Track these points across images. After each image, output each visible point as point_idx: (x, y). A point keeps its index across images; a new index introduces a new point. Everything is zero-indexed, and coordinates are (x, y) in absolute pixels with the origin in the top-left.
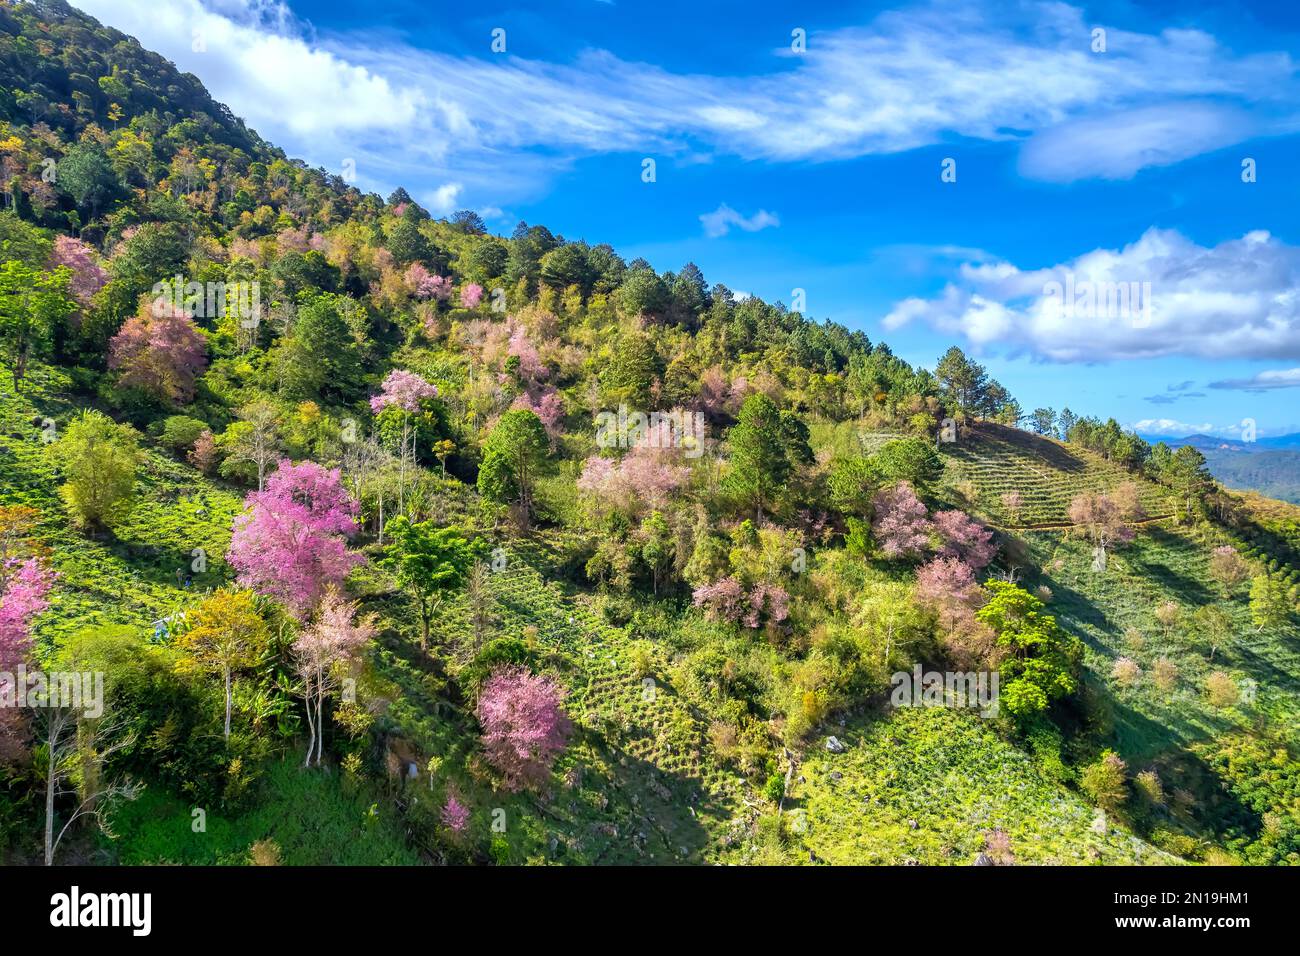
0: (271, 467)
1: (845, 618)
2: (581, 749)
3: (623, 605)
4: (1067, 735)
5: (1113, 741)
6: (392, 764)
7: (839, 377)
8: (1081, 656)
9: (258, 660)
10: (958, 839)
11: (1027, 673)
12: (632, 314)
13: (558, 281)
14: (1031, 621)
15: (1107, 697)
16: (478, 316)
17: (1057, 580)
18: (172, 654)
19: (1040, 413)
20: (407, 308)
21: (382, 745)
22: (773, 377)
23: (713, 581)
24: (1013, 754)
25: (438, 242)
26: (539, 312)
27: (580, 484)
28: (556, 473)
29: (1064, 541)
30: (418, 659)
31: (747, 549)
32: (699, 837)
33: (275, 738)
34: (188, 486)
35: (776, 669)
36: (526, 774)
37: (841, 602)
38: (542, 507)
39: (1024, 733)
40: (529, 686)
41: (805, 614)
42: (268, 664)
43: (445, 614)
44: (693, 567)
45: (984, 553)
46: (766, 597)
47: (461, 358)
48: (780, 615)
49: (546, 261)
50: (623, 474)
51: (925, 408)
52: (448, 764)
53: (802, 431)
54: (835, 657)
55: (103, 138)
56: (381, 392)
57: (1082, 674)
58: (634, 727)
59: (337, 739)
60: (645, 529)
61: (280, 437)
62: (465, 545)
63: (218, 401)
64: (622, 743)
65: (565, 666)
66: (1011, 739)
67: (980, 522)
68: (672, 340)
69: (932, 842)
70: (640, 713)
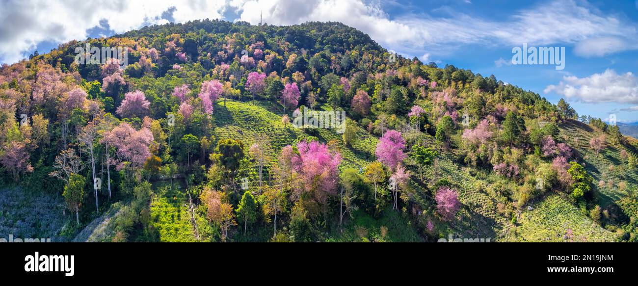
0: (385, 131)
1: (534, 173)
2: (463, 210)
3: (474, 170)
4: (588, 202)
5: (598, 203)
6: (414, 211)
7: (532, 106)
8: (592, 181)
9: (382, 181)
10: (560, 232)
11: (579, 186)
12: (476, 89)
13: (456, 80)
14: (580, 172)
15: (597, 191)
16: (435, 90)
17: (587, 161)
18: (364, 177)
19: (583, 116)
20: (417, 89)
21: (412, 206)
22: (515, 106)
23: (499, 164)
24: (575, 208)
25: (425, 71)
26: (452, 89)
27: (463, 136)
28: (456, 133)
29: (589, 150)
30: (421, 184)
31: (508, 155)
32: (494, 235)
33: (386, 201)
34: (367, 136)
35: (515, 188)
36: (448, 216)
37: (533, 169)
38: (452, 143)
39: (577, 202)
40: (449, 192)
41: (523, 173)
42: (385, 181)
43: (427, 172)
44: (493, 160)
45: (569, 155)
46: (513, 168)
47: (431, 102)
48: (517, 173)
49: (453, 75)
50: (474, 134)
51: (555, 115)
52: (428, 212)
53: (523, 122)
54: (531, 184)
55: (349, 53)
56: (411, 111)
57: (592, 186)
58: (477, 204)
59: (401, 203)
60: (480, 149)
61: (387, 124)
62: (432, 153)
63: (373, 114)
64: (474, 208)
65: (459, 187)
66: (575, 204)
67: (569, 146)
68: (488, 96)
69: (553, 233)
70: (479, 200)
